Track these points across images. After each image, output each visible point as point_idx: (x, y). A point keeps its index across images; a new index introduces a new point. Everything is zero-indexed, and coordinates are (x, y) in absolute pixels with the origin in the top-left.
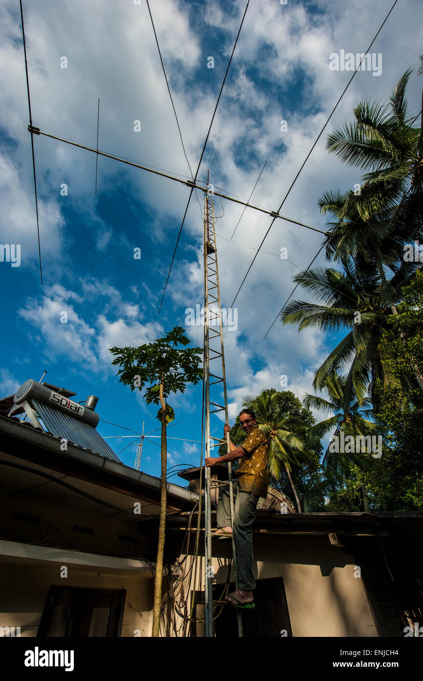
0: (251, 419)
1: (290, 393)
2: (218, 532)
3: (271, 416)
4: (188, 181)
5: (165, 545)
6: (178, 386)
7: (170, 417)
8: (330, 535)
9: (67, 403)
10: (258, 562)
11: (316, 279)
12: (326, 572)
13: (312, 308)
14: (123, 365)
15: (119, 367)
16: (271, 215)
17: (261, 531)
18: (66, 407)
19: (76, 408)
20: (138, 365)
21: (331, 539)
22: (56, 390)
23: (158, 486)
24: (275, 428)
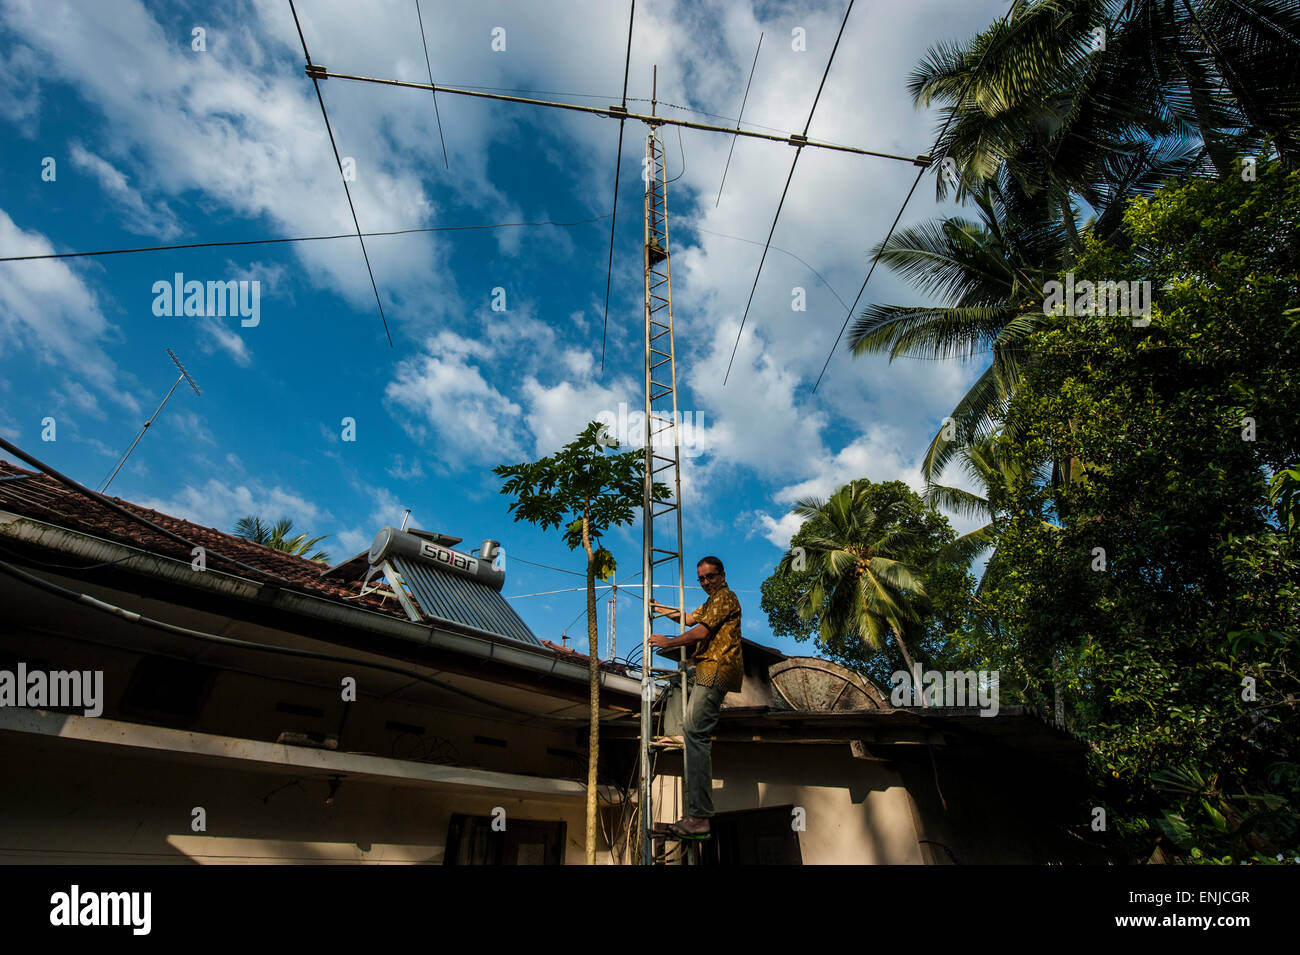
0: (717, 572)
1: (898, 484)
2: (662, 741)
3: (857, 533)
4: (611, 108)
5: (599, 759)
6: (621, 513)
7: (610, 568)
8: (853, 744)
9: (448, 558)
10: (759, 784)
11: (922, 249)
12: (859, 797)
13: (917, 314)
14: (520, 492)
15: (515, 497)
16: (791, 143)
17: (754, 739)
18: (448, 563)
19: (465, 563)
20: (541, 493)
21: (853, 749)
22: (429, 538)
23: (585, 677)
24: (865, 557)
